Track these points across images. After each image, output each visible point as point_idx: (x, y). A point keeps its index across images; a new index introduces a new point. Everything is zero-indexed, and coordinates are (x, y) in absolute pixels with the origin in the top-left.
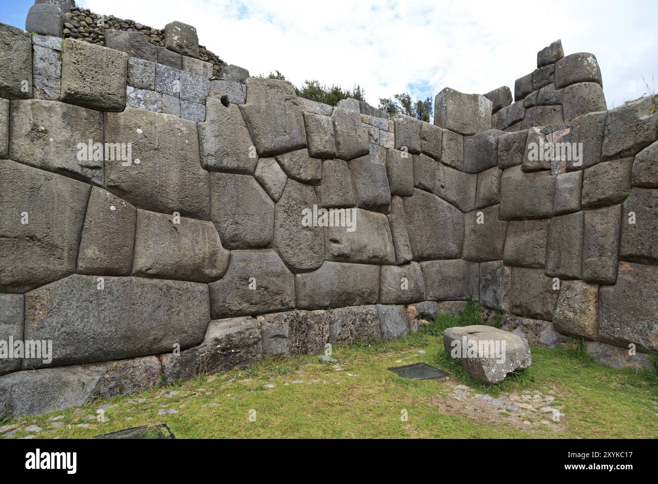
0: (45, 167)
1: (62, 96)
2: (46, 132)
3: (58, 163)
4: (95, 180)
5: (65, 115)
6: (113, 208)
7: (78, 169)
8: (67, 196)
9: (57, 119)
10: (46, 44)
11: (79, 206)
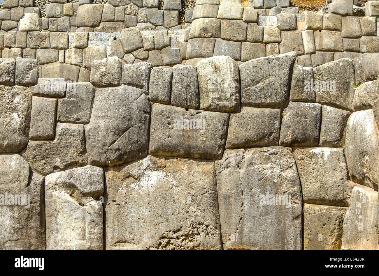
0: (71, 64)
1: (74, 47)
2: (71, 56)
3: (73, 63)
4: (81, 66)
5: (75, 51)
6: (85, 72)
7: (77, 64)
8: (75, 70)
9: (73, 53)
10: (71, 35)
11: (78, 72)
